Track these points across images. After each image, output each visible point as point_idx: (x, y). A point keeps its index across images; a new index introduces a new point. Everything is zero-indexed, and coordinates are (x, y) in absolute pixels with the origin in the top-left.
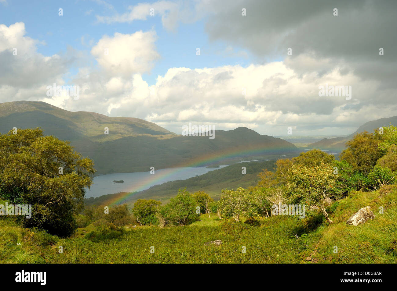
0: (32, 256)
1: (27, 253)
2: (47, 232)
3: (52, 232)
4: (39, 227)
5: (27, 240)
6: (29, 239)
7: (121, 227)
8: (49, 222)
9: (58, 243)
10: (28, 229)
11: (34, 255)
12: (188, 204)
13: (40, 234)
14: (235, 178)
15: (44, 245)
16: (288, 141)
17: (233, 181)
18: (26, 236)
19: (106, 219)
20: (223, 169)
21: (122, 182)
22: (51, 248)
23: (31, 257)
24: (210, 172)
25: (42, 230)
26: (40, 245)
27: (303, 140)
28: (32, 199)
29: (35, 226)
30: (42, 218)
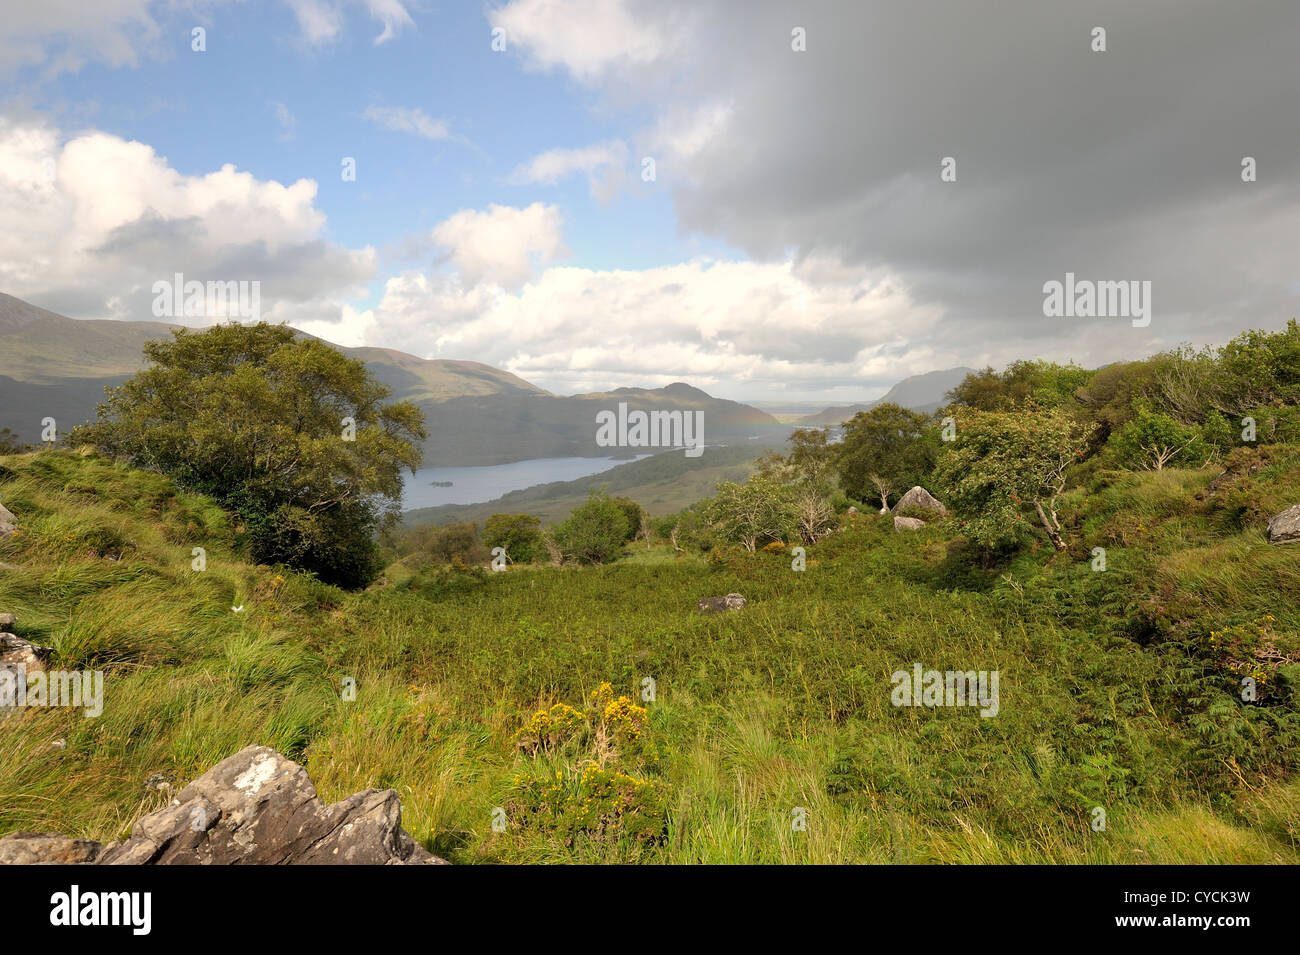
0: (280, 648)
1: (263, 640)
2: (316, 577)
3: (327, 575)
4: (294, 565)
5: (263, 598)
6: (269, 594)
7: (477, 567)
8: (318, 553)
9: (345, 603)
10: (263, 566)
11: (286, 645)
12: (610, 520)
13: (296, 580)
14: (666, 477)
15: (308, 609)
16: (764, 411)
17: (663, 484)
18: (261, 585)
19: (433, 551)
20: (642, 461)
21: (449, 484)
22: (329, 617)
23: (276, 652)
24: (618, 468)
25: (302, 572)
26: (299, 612)
27: (790, 409)
28: (273, 494)
29: (283, 561)
30: (301, 540)
